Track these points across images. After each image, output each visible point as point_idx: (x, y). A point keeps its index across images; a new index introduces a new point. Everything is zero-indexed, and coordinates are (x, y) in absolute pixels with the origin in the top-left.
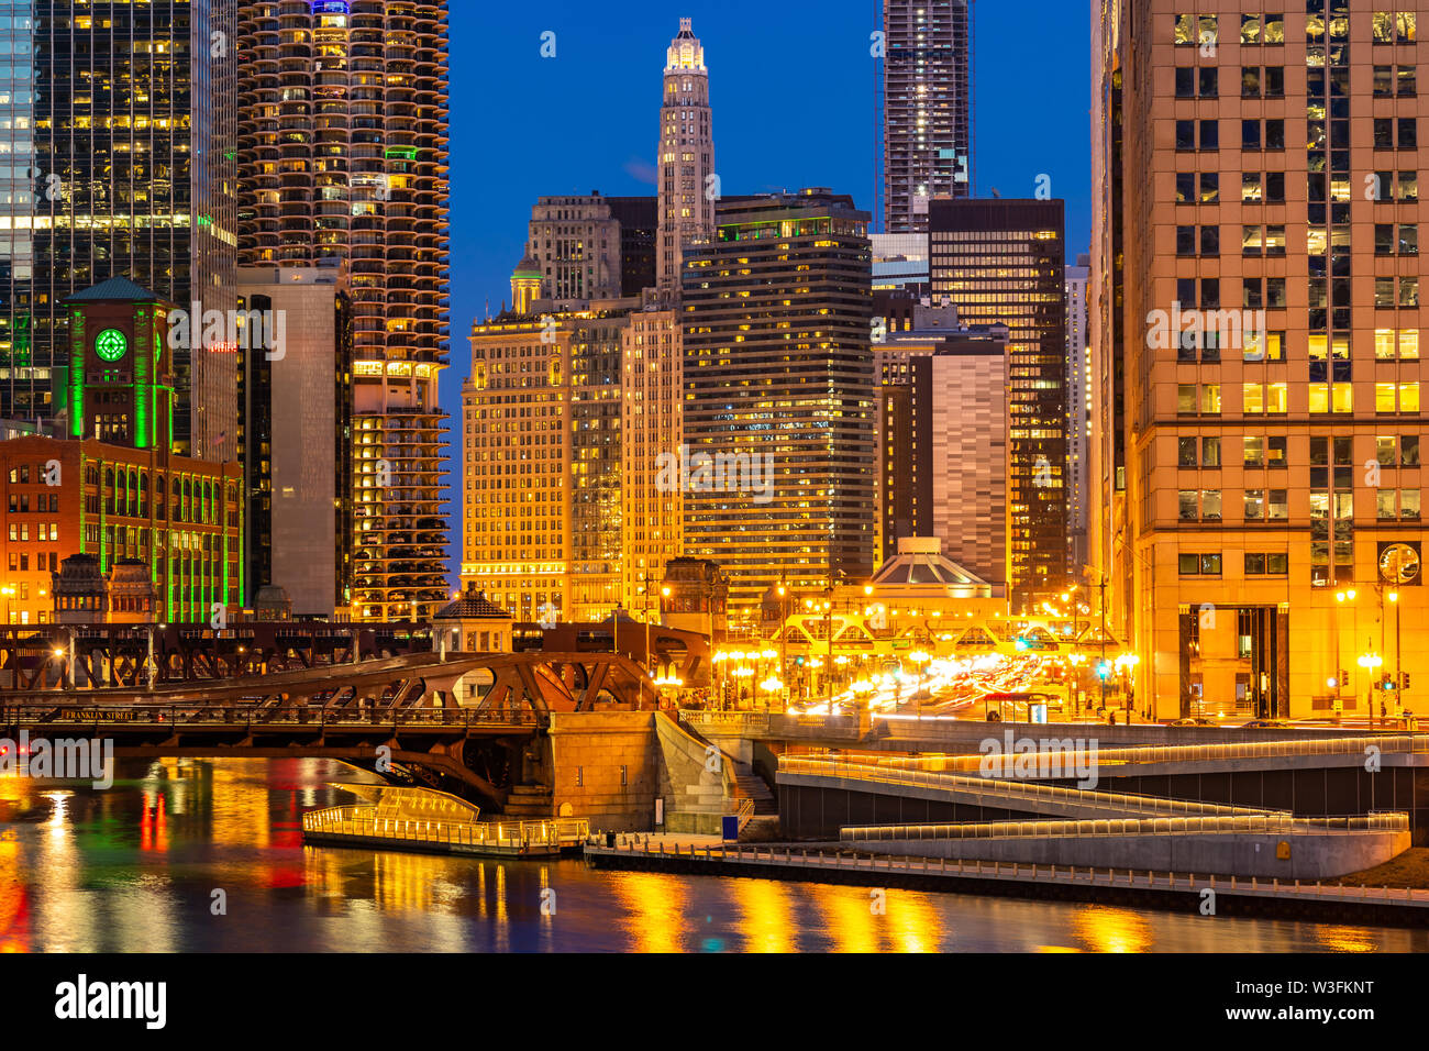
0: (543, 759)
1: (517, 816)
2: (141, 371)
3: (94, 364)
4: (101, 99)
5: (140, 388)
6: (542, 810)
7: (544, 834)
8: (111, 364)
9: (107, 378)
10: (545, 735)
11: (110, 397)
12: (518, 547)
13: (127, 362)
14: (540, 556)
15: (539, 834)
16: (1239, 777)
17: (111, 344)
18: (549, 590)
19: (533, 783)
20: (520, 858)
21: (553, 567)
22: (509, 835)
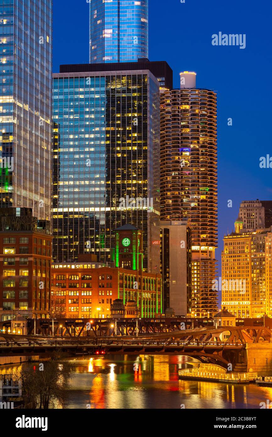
0: (244, 356)
1: (237, 372)
2: (134, 249)
3: (122, 247)
4: (124, 176)
5: (134, 254)
6: (244, 370)
7: (244, 377)
8: (126, 247)
9: (125, 251)
10: (245, 349)
11: (126, 256)
12: (237, 297)
13: (130, 247)
14: (243, 300)
15: (243, 377)
17: (126, 242)
18: (245, 309)
19: (242, 363)
20: (238, 383)
21: (245, 303)
22: (235, 377)
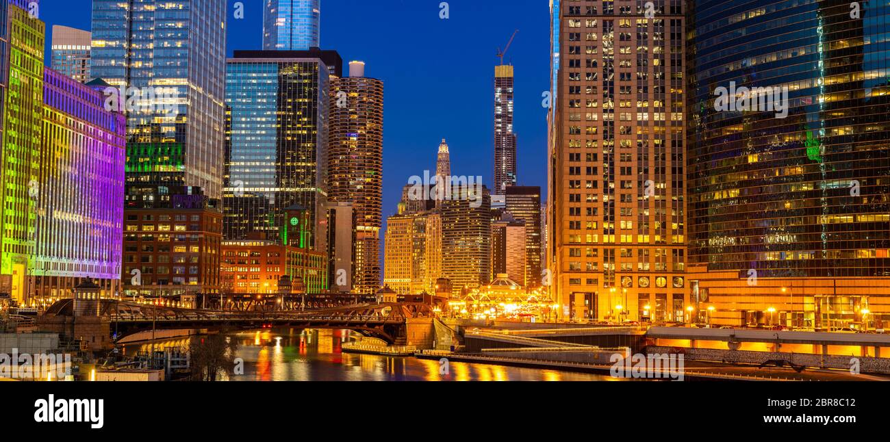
0: (404, 330)
1: (397, 345)
2: (302, 228)
3: (290, 226)
4: (293, 158)
5: (302, 232)
6: (404, 343)
7: (404, 350)
8: (295, 226)
9: (293, 230)
10: (405, 324)
11: (294, 235)
12: (398, 275)
13: (298, 226)
14: (404, 277)
15: (403, 349)
16: (587, 337)
17: (294, 221)
18: (406, 286)
19: (402, 336)
20: (398, 356)
21: (407, 280)
22: (395, 350)
